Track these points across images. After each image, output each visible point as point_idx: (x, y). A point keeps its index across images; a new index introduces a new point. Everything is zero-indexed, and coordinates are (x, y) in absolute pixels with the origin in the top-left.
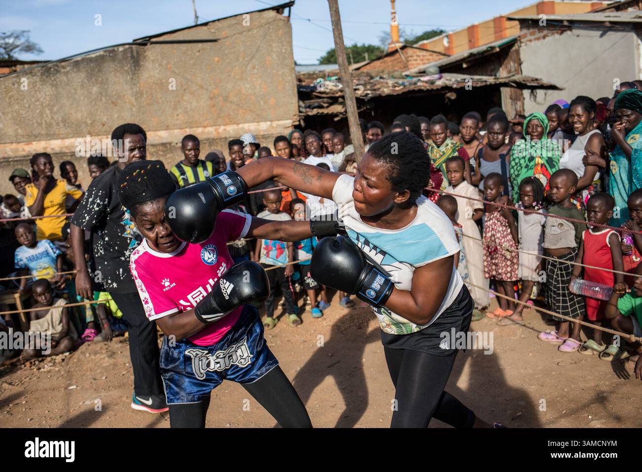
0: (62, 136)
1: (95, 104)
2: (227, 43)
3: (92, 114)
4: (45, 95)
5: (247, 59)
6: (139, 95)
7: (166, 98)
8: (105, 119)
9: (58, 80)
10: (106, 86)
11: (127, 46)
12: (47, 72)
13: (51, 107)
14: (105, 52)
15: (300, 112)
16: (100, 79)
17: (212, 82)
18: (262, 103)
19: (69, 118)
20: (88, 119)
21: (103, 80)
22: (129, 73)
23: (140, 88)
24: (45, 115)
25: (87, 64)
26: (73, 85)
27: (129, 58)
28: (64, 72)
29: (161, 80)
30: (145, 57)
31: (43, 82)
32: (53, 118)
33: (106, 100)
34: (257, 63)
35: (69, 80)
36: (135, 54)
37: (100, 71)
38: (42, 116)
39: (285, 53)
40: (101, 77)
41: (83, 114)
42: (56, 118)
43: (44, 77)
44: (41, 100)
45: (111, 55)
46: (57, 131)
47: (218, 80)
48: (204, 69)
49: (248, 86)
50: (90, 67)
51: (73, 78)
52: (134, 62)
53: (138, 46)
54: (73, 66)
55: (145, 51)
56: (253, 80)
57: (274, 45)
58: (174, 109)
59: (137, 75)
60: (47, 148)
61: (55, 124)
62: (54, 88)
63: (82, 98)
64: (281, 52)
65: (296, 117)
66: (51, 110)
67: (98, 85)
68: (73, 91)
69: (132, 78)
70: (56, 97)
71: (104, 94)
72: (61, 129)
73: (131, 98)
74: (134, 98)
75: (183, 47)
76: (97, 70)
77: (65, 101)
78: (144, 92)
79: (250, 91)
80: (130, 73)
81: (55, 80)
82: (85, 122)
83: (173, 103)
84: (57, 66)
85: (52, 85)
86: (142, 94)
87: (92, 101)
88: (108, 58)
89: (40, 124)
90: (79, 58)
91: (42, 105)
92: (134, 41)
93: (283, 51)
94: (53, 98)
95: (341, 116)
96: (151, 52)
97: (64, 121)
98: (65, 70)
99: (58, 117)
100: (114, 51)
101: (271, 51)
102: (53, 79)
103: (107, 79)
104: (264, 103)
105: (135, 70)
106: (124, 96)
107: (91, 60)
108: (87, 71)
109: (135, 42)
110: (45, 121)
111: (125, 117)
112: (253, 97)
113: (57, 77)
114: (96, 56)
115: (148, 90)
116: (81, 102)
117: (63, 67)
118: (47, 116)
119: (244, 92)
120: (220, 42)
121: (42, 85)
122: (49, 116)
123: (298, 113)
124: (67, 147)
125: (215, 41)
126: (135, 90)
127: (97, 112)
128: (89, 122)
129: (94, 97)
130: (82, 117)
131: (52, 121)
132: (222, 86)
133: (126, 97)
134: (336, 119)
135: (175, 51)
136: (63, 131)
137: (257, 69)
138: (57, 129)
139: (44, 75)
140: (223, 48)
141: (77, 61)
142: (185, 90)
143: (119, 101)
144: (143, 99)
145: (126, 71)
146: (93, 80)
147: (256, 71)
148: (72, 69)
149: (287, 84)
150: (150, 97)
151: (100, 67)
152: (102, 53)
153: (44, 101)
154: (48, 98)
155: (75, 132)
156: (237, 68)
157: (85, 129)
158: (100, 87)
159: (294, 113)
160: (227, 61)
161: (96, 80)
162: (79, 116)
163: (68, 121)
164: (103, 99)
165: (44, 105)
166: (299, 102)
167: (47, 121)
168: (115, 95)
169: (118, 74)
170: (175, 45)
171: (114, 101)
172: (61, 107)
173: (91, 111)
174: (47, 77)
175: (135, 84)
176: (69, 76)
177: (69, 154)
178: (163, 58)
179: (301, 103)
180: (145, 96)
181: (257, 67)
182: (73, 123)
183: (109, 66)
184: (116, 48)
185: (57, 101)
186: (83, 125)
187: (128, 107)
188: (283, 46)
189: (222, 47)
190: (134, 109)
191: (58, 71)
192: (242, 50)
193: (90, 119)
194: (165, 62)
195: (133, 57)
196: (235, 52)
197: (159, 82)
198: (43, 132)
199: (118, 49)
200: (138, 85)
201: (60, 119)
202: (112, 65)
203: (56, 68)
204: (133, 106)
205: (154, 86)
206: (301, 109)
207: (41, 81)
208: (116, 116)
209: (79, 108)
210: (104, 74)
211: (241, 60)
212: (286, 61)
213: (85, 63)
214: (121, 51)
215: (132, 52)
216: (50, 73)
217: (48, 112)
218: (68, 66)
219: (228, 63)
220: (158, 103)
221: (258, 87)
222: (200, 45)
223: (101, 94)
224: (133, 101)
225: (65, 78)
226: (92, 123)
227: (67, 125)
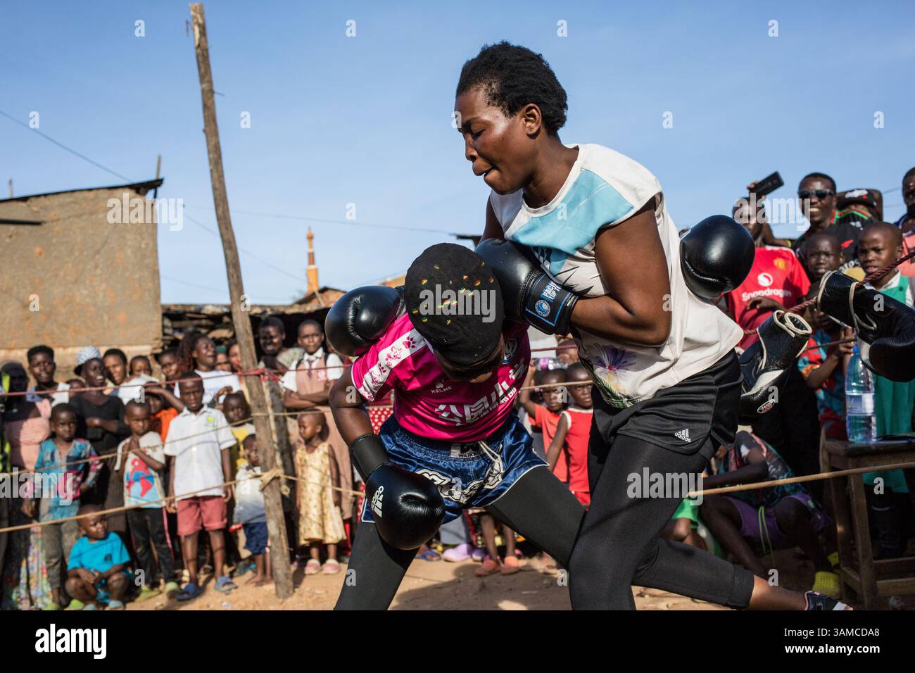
2: (57, 229)
5: (85, 253)
15: (165, 334)
18: (106, 318)
34: (102, 260)
39: (146, 249)
47: (39, 280)
48: (17, 263)
49: (85, 292)
56: (95, 284)
57: (129, 236)
64: (140, 247)
65: (158, 342)
79: (88, 300)
93: (143, 246)
101: (125, 245)
104: (110, 319)
112: (93, 309)
119: (78, 299)
120: (46, 225)
123: (161, 335)
125: (38, 224)
137: (102, 270)
140: (51, 235)
147: (98, 271)
149: (147, 294)
156: (70, 265)
159: (155, 336)
160: (54, 254)
166: (163, 320)
179: (167, 322)
181: (101, 266)
188: (143, 239)
189: (47, 234)
192: (79, 239)
196: (67, 242)
206: (167, 331)
211: (77, 254)
212: (146, 261)
219: (56, 257)
221: (101, 295)
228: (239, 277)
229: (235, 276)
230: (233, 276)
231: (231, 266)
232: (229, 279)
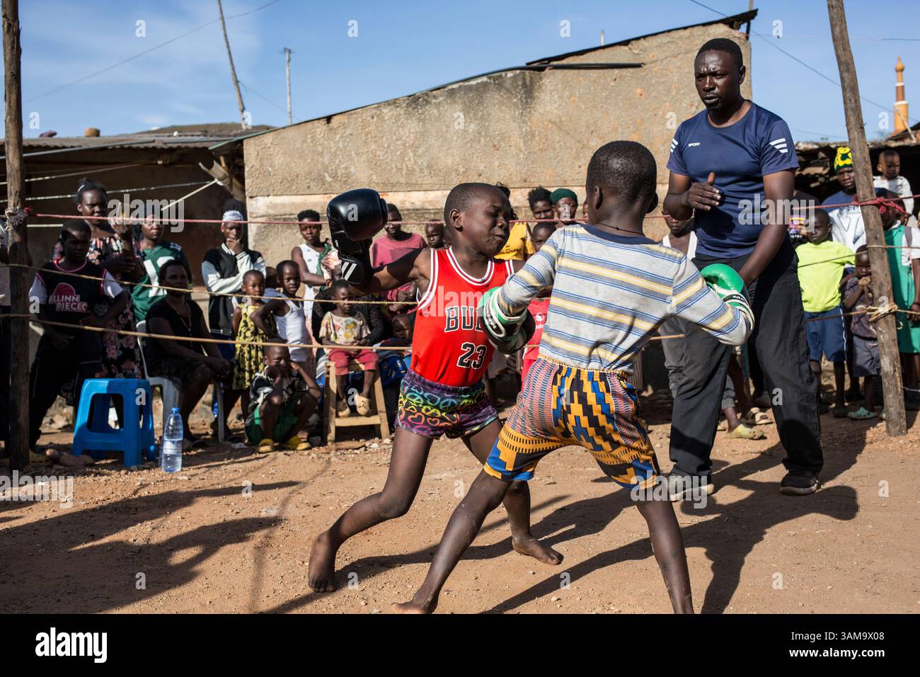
0: (425, 187)
1: (471, 147)
2: (656, 69)
3: (466, 160)
4: (409, 132)
5: (682, 92)
6: (529, 137)
7: (565, 143)
8: (482, 167)
9: (427, 112)
10: (487, 124)
11: (518, 72)
12: (414, 102)
13: (415, 147)
14: (490, 78)
16: (480, 113)
17: (630, 122)
19: (436, 164)
20: (460, 166)
21: (483, 114)
22: (518, 108)
23: (531, 128)
24: (406, 159)
25: (466, 94)
26: (445, 121)
27: (520, 87)
28: (435, 103)
29: (560, 117)
30: (540, 87)
31: (408, 115)
32: (416, 163)
33: (485, 141)
35: (440, 114)
36: (528, 82)
37: (480, 103)
38: (404, 160)
40: (481, 111)
41: (455, 160)
42: (420, 164)
43: (410, 109)
44: (404, 138)
45: (497, 82)
46: (420, 179)
47: (639, 121)
48: (621, 104)
50: (469, 97)
51: (446, 111)
52: (526, 92)
53: (532, 72)
54: (447, 96)
55: (541, 79)
58: (574, 158)
59: (528, 110)
60: (405, 201)
61: (418, 170)
62: (421, 124)
63: (455, 138)
66: (415, 152)
67: (477, 122)
68: (444, 129)
69: (522, 113)
70: (423, 135)
71: (483, 134)
72: (425, 178)
73: (519, 140)
74: (522, 141)
75: (593, 74)
76: (477, 102)
77: (433, 142)
78: (537, 133)
80: (520, 107)
81: (422, 114)
82: (457, 170)
83: (574, 150)
84: (427, 95)
85: (419, 120)
86: (533, 136)
87: (467, 143)
88: (493, 85)
89: (399, 170)
90: (455, 86)
91: (404, 145)
92: (528, 64)
94: (418, 137)
95: (821, 179)
96: (551, 80)
97: (430, 167)
98: (437, 101)
99: (423, 162)
100: (500, 76)
102: (420, 111)
103: (489, 115)
105: (527, 103)
106: (510, 137)
107: (470, 88)
108: (464, 102)
109: (530, 67)
110: (407, 166)
111: (509, 166)
113: (427, 110)
114: (478, 83)
115: (542, 130)
116: (454, 143)
117: (435, 97)
118: (409, 160)
120: (646, 67)
121: (407, 119)
122: (412, 159)
124: (430, 202)
125: (638, 66)
126: (524, 130)
127: (472, 157)
128: (462, 170)
129: (470, 137)
130: (453, 163)
131: (414, 167)
132: (646, 128)
133: (512, 139)
134: (813, 185)
135: (581, 79)
136: (427, 180)
138: (420, 176)
139: (411, 106)
140: (650, 76)
141: (453, 89)
142: (592, 132)
143: (503, 145)
144: (534, 142)
145: (514, 104)
146: (472, 115)
148: (445, 100)
150: (544, 140)
151: (481, 97)
152: (485, 79)
153: (408, 139)
154: (412, 136)
155: (443, 182)
156: (668, 104)
157: (455, 180)
158: (478, 124)
160: (654, 94)
161: (475, 115)
162: (449, 162)
163: (435, 167)
164: (482, 140)
165: (407, 145)
167: (409, 166)
168: (498, 134)
169: (503, 108)
170: (582, 71)
171: (496, 143)
172: (427, 149)
173: (464, 155)
174: (414, 108)
175: (524, 122)
176: (441, 108)
177: (433, 211)
178: (564, 89)
180: (537, 138)
182: (440, 170)
183: (493, 97)
184: (503, 74)
185: (423, 140)
186: (454, 174)
187: (514, 153)
189: (647, 74)
190: (522, 156)
191: (427, 102)
192: (675, 79)
193: (463, 167)
194: (567, 93)
195: (524, 85)
196: (665, 82)
197: (558, 120)
198: (402, 180)
199: (506, 74)
200: (529, 124)
201: (425, 164)
202: (497, 96)
203: (426, 97)
204: (521, 151)
205: (550, 126)
207: (405, 114)
208: (497, 164)
209: (450, 151)
210: (486, 107)
213: (462, 93)
214: (510, 78)
215: (524, 79)
216: (417, 105)
217: (411, 154)
218: (441, 96)
219: (655, 97)
220: (554, 149)
222: (616, 71)
223: (479, 133)
224: (522, 144)
225: (435, 111)
226: (463, 172)
227: (433, 173)
228: (857, 101)
229: (853, 100)
230: (850, 100)
231: (848, 90)
232: (845, 103)
